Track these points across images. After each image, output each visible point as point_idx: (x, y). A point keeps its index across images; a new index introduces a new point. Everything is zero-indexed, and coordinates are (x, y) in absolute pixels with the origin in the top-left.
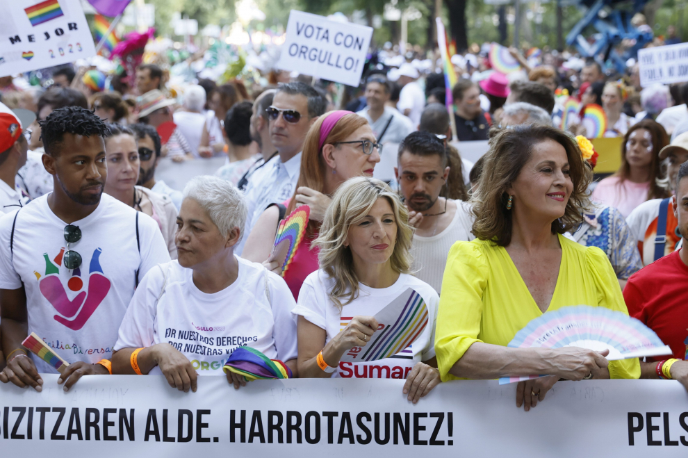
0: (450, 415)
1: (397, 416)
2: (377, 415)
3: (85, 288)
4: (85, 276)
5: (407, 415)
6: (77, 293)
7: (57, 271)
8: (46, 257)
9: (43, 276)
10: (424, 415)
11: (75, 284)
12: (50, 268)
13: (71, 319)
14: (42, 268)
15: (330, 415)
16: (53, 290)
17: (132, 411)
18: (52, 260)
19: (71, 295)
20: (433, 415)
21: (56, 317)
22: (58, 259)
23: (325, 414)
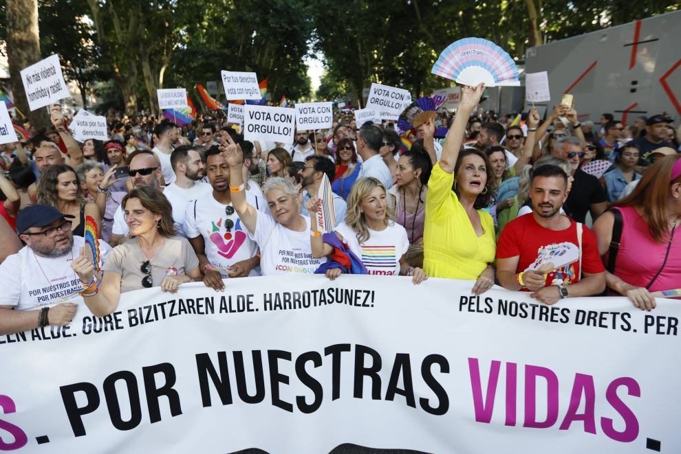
0: (373, 292)
1: (347, 291)
2: (337, 289)
3: (233, 238)
4: (233, 232)
5: (352, 291)
6: (229, 241)
7: (218, 230)
8: (213, 223)
9: (212, 233)
10: (360, 291)
11: (228, 236)
12: (215, 229)
13: (226, 253)
14: (211, 229)
15: (315, 292)
16: (217, 239)
17: (212, 298)
18: (216, 225)
19: (226, 242)
20: (364, 291)
21: (219, 252)
22: (219, 224)
23: (312, 292)
